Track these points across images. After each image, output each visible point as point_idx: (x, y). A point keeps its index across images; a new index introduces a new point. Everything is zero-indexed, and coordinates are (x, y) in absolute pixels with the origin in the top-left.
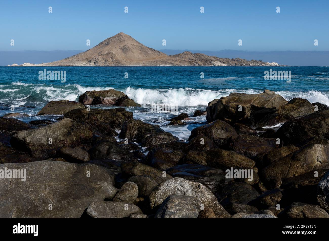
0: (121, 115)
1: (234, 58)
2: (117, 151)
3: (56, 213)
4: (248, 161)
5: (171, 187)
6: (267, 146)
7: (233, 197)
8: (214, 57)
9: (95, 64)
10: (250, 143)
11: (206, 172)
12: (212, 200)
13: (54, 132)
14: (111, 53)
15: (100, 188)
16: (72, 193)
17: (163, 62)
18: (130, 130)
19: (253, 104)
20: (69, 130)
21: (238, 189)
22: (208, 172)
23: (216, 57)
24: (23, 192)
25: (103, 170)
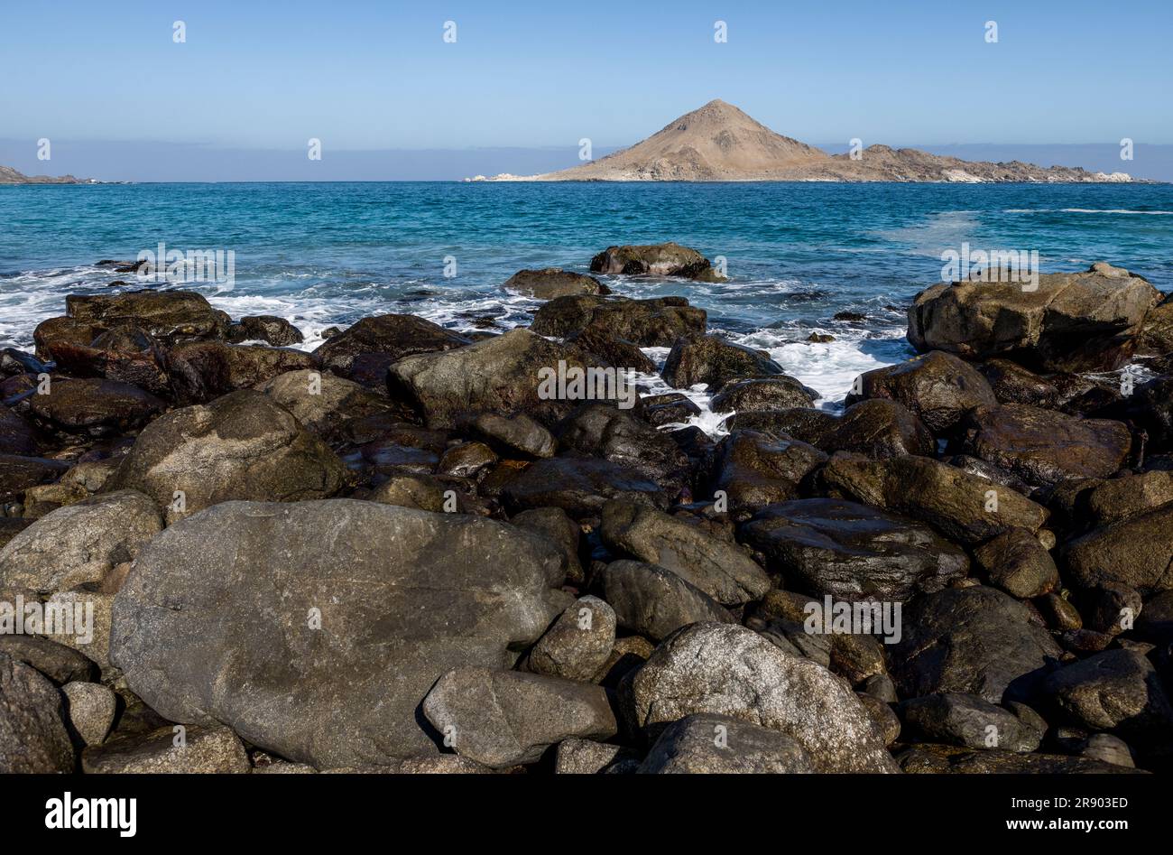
0: (675, 315)
1: (1005, 162)
2: (630, 431)
3: (347, 684)
4: (1024, 506)
5: (710, 664)
6: (1091, 447)
7: (957, 654)
8: (949, 160)
9: (653, 176)
10: (1032, 432)
11: (876, 539)
12: (860, 746)
13: (483, 365)
14: (690, 149)
15: (497, 608)
16: (407, 618)
17: (815, 171)
18: (688, 363)
19: (1052, 308)
20: (522, 360)
21: (979, 623)
22: (883, 538)
23: (956, 160)
24: (262, 602)
25: (515, 543)
